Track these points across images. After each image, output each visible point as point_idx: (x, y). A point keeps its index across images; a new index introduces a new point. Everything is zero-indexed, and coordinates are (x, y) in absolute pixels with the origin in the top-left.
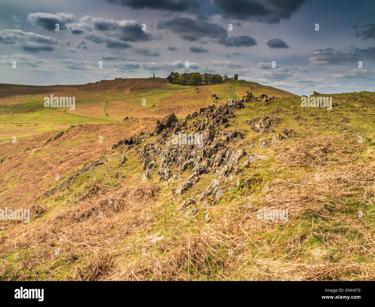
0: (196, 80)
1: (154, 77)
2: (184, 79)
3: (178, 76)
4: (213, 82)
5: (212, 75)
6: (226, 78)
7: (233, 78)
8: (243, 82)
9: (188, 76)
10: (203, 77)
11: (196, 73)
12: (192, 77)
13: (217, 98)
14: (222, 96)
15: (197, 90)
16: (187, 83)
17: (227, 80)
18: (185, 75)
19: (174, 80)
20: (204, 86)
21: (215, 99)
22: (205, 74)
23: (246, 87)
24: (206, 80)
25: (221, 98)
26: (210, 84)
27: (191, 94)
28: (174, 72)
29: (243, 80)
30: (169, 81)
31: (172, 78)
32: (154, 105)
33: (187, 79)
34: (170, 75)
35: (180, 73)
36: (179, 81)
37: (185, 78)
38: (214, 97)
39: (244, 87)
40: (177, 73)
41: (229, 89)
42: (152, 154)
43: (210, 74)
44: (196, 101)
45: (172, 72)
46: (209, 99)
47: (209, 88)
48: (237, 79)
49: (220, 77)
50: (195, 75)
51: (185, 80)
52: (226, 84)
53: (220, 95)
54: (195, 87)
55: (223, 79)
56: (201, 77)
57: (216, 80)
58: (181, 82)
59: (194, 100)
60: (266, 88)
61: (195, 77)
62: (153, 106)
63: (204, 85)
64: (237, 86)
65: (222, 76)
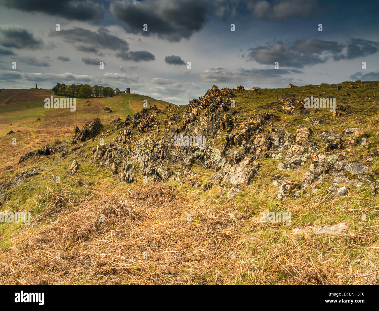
0: (86, 92)
1: (36, 88)
2: (72, 91)
3: (65, 88)
4: (105, 96)
5: (103, 87)
6: (118, 92)
7: (125, 92)
8: (136, 96)
9: (76, 88)
10: (93, 90)
11: (85, 85)
12: (81, 90)
13: (111, 111)
14: (116, 109)
15: (88, 103)
16: (75, 95)
17: (119, 93)
18: (73, 86)
19: (60, 91)
20: (94, 99)
21: (109, 112)
22: (96, 86)
23: (139, 100)
24: (97, 93)
25: (115, 112)
26: (101, 97)
27: (82, 107)
28: (61, 83)
29: (135, 94)
30: (55, 93)
31: (58, 89)
32: (39, 119)
33: (76, 91)
34: (55, 86)
35: (67, 85)
36: (67, 93)
37: (74, 90)
38: (107, 110)
39: (136, 101)
40: (64, 85)
41: (122, 102)
42: (117, 155)
43: (101, 87)
44: (88, 114)
45: (58, 84)
46: (102, 112)
47: (100, 101)
48: (129, 93)
49: (111, 89)
50: (85, 87)
51: (74, 92)
52: (119, 96)
53: (114, 108)
54: (85, 99)
55: (115, 92)
56: (91, 89)
57: (108, 92)
58: (68, 94)
59: (85, 113)
60: (159, 103)
61: (84, 89)
62: (37, 120)
63: (95, 97)
64: (130, 99)
65: (114, 89)
